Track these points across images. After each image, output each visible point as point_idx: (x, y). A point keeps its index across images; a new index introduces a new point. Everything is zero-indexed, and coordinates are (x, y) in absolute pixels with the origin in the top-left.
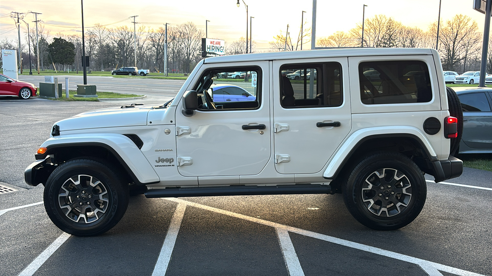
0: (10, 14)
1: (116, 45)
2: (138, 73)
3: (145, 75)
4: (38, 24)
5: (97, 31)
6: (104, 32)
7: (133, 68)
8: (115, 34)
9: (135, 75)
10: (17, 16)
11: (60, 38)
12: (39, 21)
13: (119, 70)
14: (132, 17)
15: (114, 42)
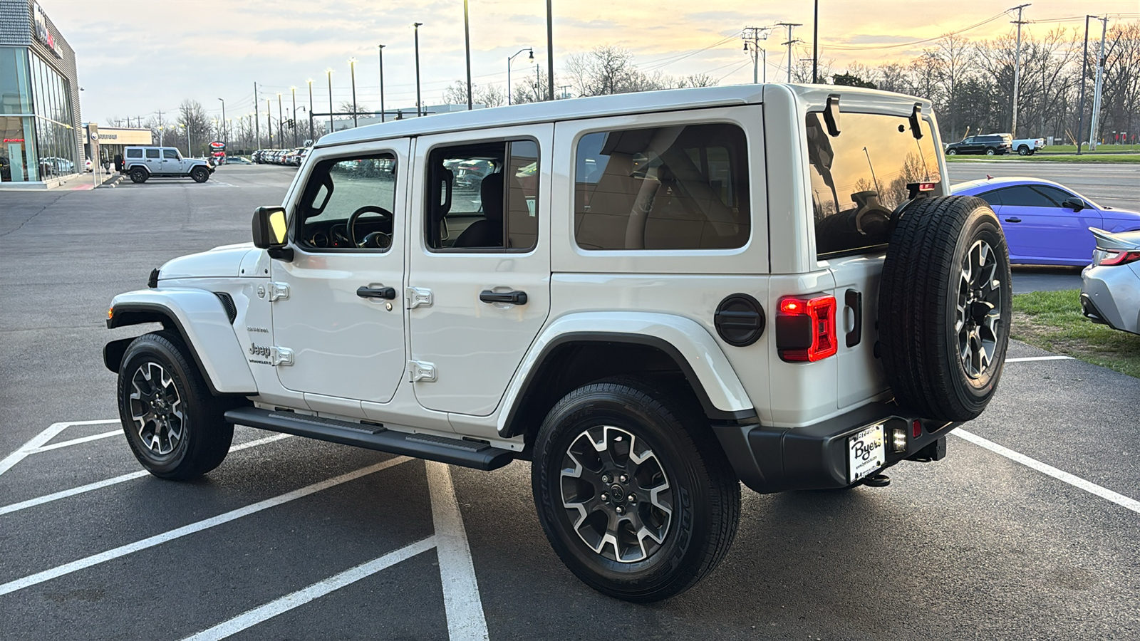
0: (742, 33)
1: (994, 82)
2: (1011, 148)
3: (1031, 152)
4: (793, 48)
5: (945, 51)
6: (962, 51)
7: (998, 136)
8: (992, 54)
9: (1002, 154)
10: (754, 36)
11: (847, 74)
12: (794, 41)
13: (964, 143)
14: (1014, 9)
15: (989, 75)
